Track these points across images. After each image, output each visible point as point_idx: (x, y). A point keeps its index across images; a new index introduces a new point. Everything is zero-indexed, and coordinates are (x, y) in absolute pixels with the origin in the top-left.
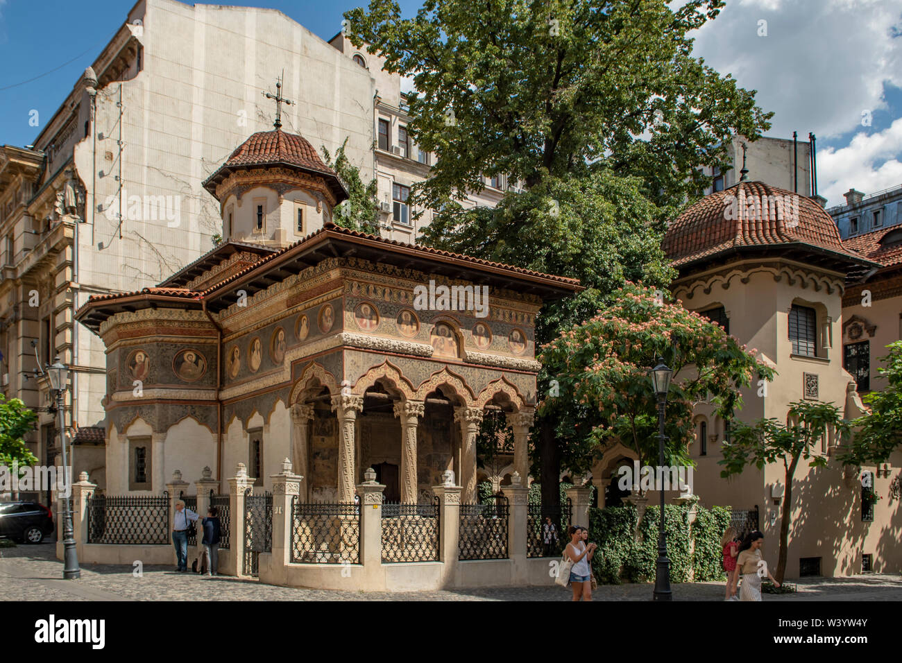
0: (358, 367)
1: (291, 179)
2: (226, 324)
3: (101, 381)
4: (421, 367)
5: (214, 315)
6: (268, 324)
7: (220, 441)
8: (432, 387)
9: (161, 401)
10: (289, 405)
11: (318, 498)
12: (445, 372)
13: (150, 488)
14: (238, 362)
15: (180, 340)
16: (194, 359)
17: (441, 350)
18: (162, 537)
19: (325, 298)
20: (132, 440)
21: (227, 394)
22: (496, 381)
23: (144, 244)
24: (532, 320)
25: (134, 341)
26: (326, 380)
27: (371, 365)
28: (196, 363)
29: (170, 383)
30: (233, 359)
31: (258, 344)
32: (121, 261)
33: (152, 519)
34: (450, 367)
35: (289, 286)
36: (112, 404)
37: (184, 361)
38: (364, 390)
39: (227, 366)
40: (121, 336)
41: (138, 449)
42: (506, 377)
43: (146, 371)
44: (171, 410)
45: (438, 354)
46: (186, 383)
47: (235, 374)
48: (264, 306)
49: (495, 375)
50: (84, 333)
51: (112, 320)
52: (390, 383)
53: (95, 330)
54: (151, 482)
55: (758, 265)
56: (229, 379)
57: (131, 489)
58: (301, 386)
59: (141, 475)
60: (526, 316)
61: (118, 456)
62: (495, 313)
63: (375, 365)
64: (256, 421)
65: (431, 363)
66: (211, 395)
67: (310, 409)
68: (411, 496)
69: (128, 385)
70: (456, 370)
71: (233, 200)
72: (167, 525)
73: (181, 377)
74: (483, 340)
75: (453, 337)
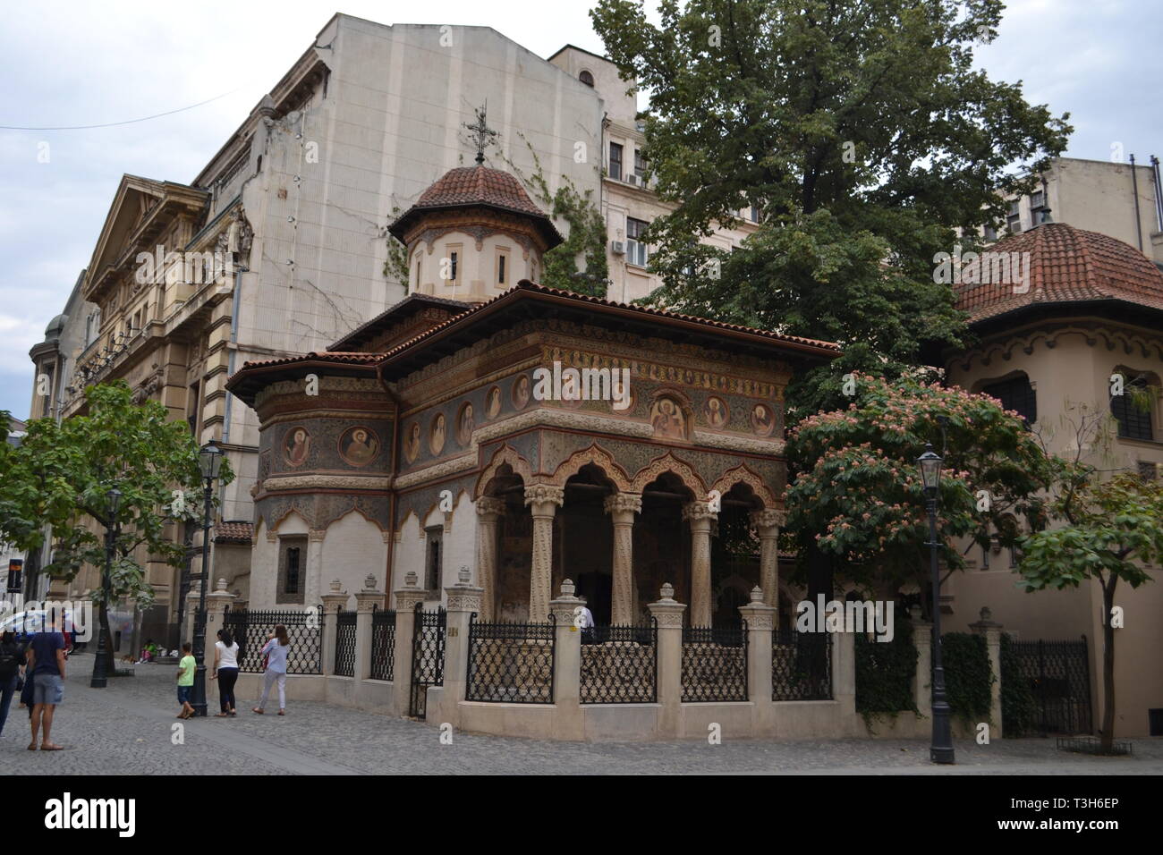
0: (558, 451)
1: (492, 223)
2: (405, 395)
3: (253, 463)
4: (638, 452)
5: (392, 386)
6: (454, 396)
7: (392, 542)
8: (651, 476)
9: (322, 490)
10: (475, 498)
11: (509, 617)
12: (669, 458)
13: (301, 602)
14: (417, 442)
15: (349, 414)
16: (364, 439)
17: (664, 430)
18: (312, 664)
19: (520, 367)
20: (285, 539)
21: (402, 481)
22: (734, 469)
23: (318, 295)
24: (780, 393)
25: (294, 416)
26: (518, 468)
27: (574, 448)
28: (367, 443)
29: (333, 467)
30: (412, 439)
31: (441, 421)
32: (289, 316)
33: (301, 641)
34: (674, 452)
35: (479, 351)
36: (263, 493)
37: (352, 440)
38: (565, 479)
39: (405, 448)
40: (278, 411)
41: (290, 550)
42: (748, 464)
43: (305, 453)
44: (334, 503)
45: (660, 435)
46: (354, 468)
47: (413, 457)
48: (450, 373)
49: (733, 460)
50: (238, 405)
51: (270, 391)
52: (600, 471)
53: (250, 403)
54: (304, 593)
55: (1065, 325)
56: (406, 462)
57: (279, 602)
58: (490, 474)
59: (292, 583)
60: (772, 387)
61: (266, 561)
62: (732, 385)
63: (580, 449)
64: (434, 519)
65: (650, 446)
66: (384, 483)
67: (501, 503)
68: (623, 616)
69: (284, 471)
70: (683, 455)
71: (422, 246)
72: (319, 649)
73: (349, 461)
74: (717, 417)
75: (679, 415)
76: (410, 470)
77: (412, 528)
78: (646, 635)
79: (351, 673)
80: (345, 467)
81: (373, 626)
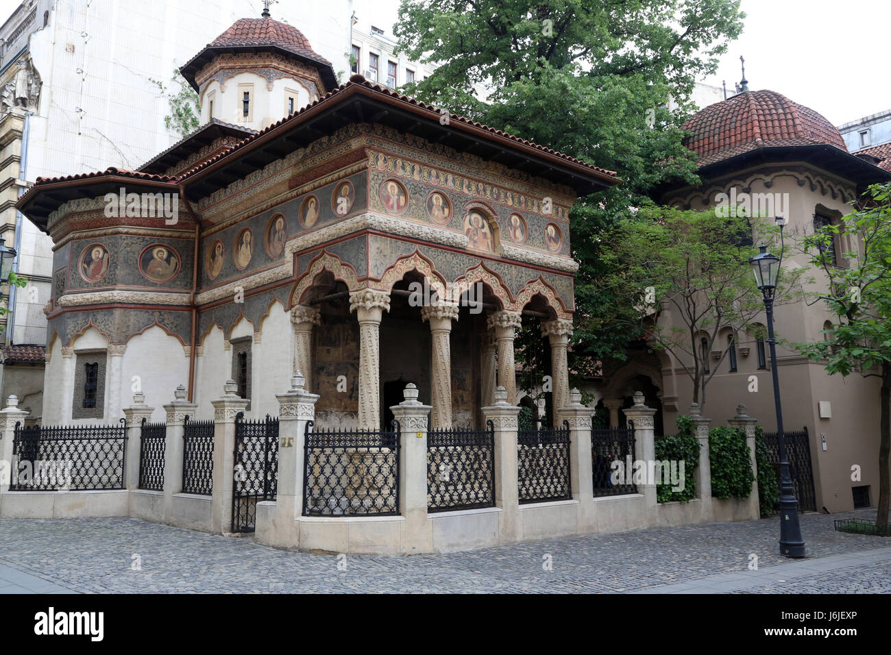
0: (385, 256)
1: (282, 66)
2: (207, 214)
4: (454, 262)
5: (192, 204)
6: (262, 211)
7: (194, 356)
9: (124, 305)
10: (288, 307)
12: (480, 269)
13: (100, 415)
14: (220, 260)
15: (149, 232)
16: (165, 256)
17: (475, 242)
18: (114, 479)
19: (342, 173)
20: (81, 354)
21: (204, 297)
22: (534, 282)
24: (567, 214)
25: (91, 233)
26: (342, 274)
27: (400, 254)
28: (168, 260)
29: (133, 283)
30: (213, 256)
31: (247, 236)
32: (77, 159)
33: (102, 456)
34: (486, 263)
35: (293, 161)
36: (57, 309)
37: (152, 258)
38: (391, 285)
39: (206, 265)
40: (74, 228)
41: (87, 365)
42: (543, 277)
43: (104, 269)
44: (134, 317)
45: (472, 247)
46: (154, 285)
47: (215, 274)
48: (259, 189)
49: (532, 273)
51: (65, 209)
54: (102, 406)
56: (209, 280)
57: (75, 417)
58: (307, 282)
59: (90, 398)
60: (559, 209)
61: (61, 377)
62: (530, 204)
63: (405, 255)
64: (243, 329)
65: (465, 256)
66: (185, 299)
67: (316, 312)
69: (81, 287)
70: (492, 266)
71: (215, 86)
72: (123, 464)
73: (148, 277)
74: (518, 233)
75: (486, 230)
76: (212, 285)
77: (215, 341)
79: (159, 487)
80: (145, 283)
81: (185, 438)
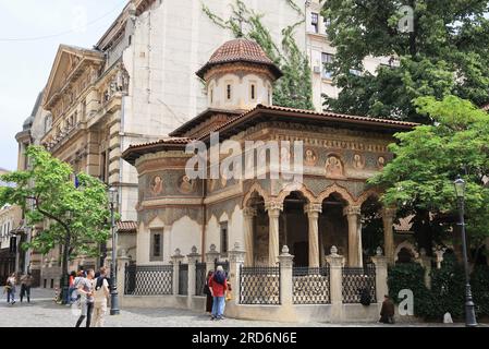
0: (280, 184)
1: (247, 68)
3: (135, 193)
4: (319, 183)
7: (204, 229)
8: (326, 195)
9: (169, 206)
10: (242, 208)
11: (260, 264)
12: (335, 185)
13: (162, 260)
14: (214, 182)
15: (181, 169)
16: (189, 180)
17: (332, 171)
18: (168, 290)
20: (152, 230)
21: (207, 201)
23: (162, 106)
25: (154, 170)
26: (262, 193)
27: (287, 183)
28: (190, 182)
29: (175, 195)
32: (149, 118)
33: (162, 279)
34: (338, 182)
36: (141, 208)
37: (183, 181)
38: (283, 198)
39: (208, 184)
40: (146, 168)
41: (155, 235)
43: (161, 188)
44: (176, 211)
45: (330, 174)
47: (212, 189)
50: (126, 164)
51: (142, 158)
52: (301, 194)
53: (132, 163)
54: (162, 255)
57: (151, 260)
58: (248, 196)
59: (157, 250)
60: (387, 147)
61: (144, 241)
62: (366, 147)
64: (224, 218)
65: (325, 180)
66: (199, 201)
67: (254, 210)
68: (314, 262)
69: (151, 197)
70: (342, 184)
71: (213, 82)
72: (171, 283)
73: (182, 191)
74: (359, 164)
75: (339, 164)
77: (213, 222)
78: (325, 271)
79: (186, 293)
80: (178, 193)
81: (196, 270)
